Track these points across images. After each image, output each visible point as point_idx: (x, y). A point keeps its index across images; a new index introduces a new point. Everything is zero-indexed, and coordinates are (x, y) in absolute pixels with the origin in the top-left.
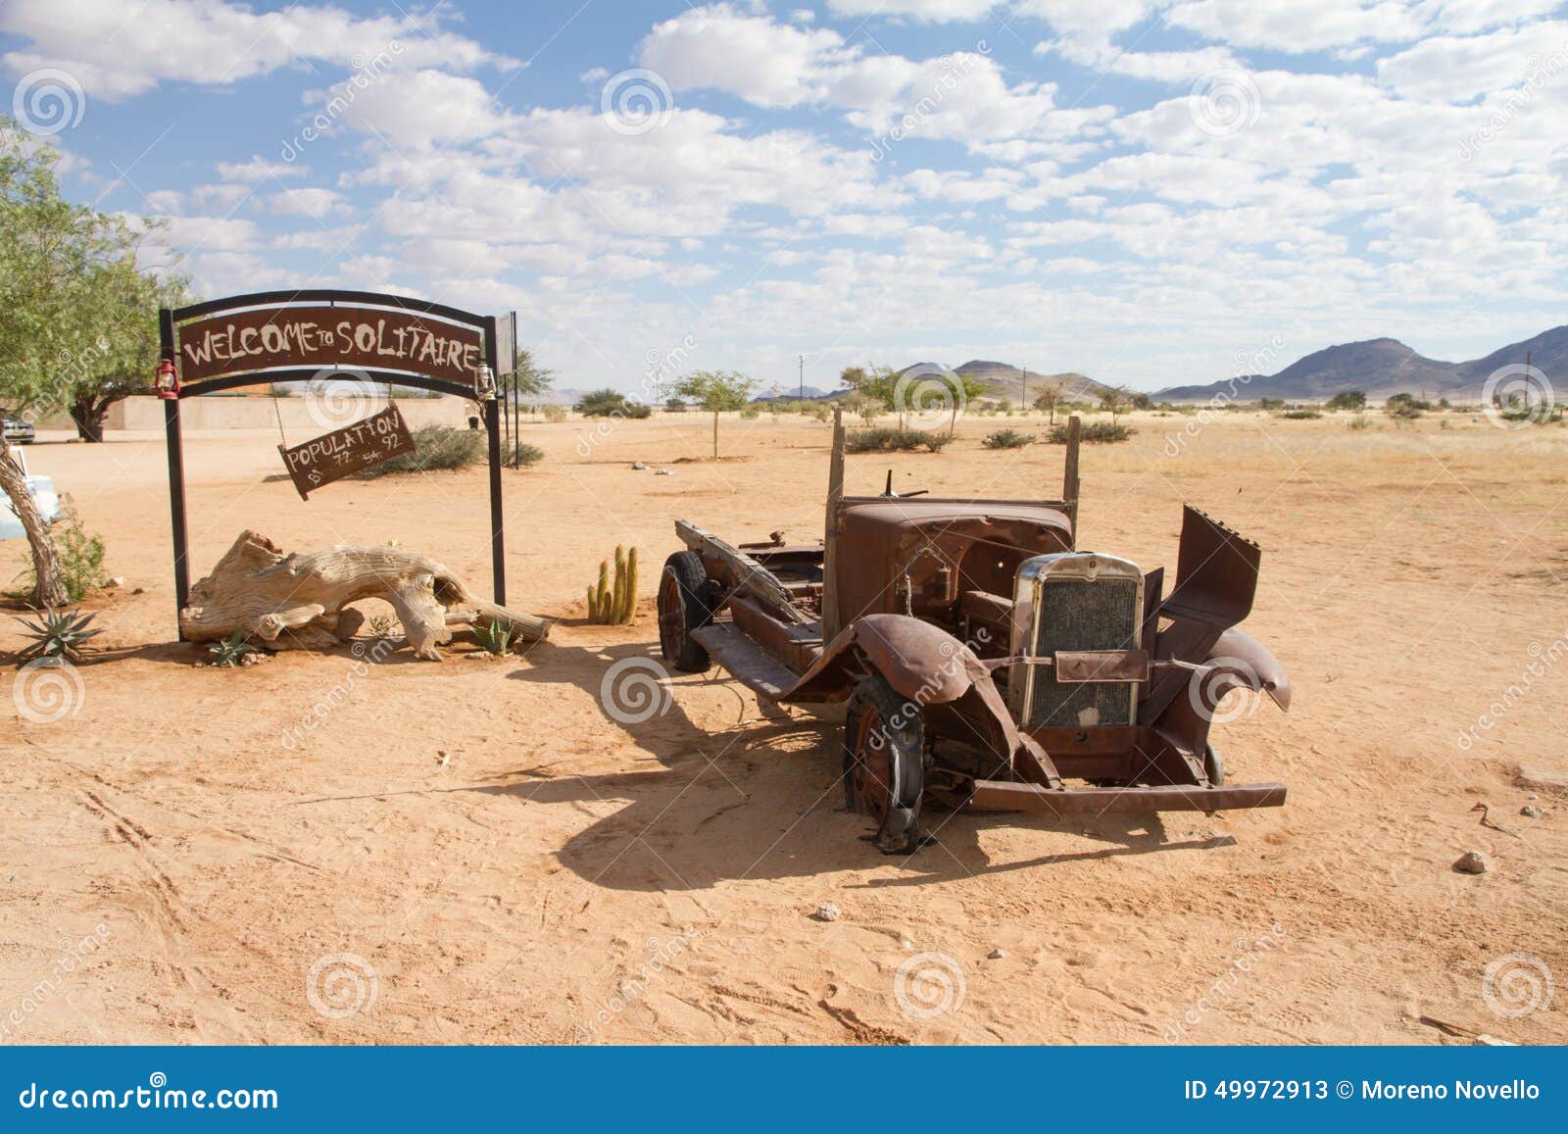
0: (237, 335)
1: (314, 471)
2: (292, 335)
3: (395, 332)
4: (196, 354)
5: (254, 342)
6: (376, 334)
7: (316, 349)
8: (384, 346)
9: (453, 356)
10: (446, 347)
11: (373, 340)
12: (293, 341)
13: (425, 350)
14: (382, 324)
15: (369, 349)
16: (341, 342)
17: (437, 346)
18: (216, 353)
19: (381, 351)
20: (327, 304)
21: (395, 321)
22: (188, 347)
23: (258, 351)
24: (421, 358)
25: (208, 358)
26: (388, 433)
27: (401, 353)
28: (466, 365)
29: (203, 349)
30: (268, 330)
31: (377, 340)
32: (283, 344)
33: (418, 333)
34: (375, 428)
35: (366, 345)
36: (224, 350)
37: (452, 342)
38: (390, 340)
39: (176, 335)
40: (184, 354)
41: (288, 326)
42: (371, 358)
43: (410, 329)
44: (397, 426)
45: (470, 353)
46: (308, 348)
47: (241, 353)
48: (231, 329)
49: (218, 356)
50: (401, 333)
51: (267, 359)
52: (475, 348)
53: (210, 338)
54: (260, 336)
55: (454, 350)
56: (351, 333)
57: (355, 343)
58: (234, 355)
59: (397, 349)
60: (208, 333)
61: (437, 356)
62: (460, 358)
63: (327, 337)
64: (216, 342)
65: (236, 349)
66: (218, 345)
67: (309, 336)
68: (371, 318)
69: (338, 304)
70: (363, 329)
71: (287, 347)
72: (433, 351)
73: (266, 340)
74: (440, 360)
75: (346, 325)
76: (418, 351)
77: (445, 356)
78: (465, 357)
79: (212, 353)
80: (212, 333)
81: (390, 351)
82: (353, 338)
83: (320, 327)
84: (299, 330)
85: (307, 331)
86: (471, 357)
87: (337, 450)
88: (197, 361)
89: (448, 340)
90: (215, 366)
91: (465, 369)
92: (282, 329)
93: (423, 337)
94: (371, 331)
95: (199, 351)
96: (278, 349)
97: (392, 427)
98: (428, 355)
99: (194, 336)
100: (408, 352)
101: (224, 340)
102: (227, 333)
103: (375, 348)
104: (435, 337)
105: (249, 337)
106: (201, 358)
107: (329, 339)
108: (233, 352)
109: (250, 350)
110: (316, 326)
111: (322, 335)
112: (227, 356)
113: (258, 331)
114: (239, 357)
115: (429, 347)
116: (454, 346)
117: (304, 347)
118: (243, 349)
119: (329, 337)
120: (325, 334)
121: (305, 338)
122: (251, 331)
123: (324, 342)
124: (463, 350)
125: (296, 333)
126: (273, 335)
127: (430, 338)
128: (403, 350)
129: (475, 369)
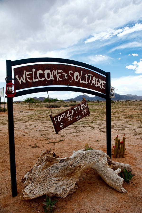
0: (36, 73)
1: (62, 124)
2: (55, 74)
3: (85, 75)
4: (20, 80)
5: (42, 76)
6: (80, 76)
7: (62, 80)
8: (82, 80)
9: (99, 84)
10: (98, 81)
12: (55, 76)
13: (93, 82)
14: (82, 72)
15: (77, 81)
16: (70, 78)
17: (96, 80)
18: (28, 79)
19: (81, 82)
20: (66, 64)
21: (85, 72)
22: (17, 76)
23: (43, 79)
24: (92, 84)
25: (24, 81)
26: (83, 110)
27: (86, 83)
28: (103, 87)
29: (23, 78)
30: (47, 72)
31: (80, 77)
32: (52, 77)
34: (80, 108)
36: (31, 78)
37: (100, 80)
38: (83, 78)
40: (15, 79)
41: (54, 71)
42: (78, 84)
43: (89, 75)
46: (60, 79)
47: (37, 80)
48: (34, 70)
49: (29, 81)
50: (87, 76)
51: (46, 82)
52: (105, 82)
53: (26, 73)
54: (44, 74)
55: (100, 82)
56: (73, 74)
57: (74, 78)
58: (34, 80)
59: (85, 81)
60: (25, 71)
62: (101, 85)
63: (66, 75)
64: (28, 75)
66: (29, 76)
67: (60, 75)
68: (79, 70)
69: (69, 64)
70: (76, 74)
71: (53, 78)
72: (95, 82)
73: (46, 75)
74: (96, 85)
75: (71, 72)
76: (91, 82)
77: (97, 84)
79: (26, 80)
80: (27, 71)
81: (83, 82)
82: (73, 77)
83: (64, 72)
84: (57, 72)
85: (59, 73)
86: (104, 85)
87: (69, 116)
88: (20, 82)
89: (98, 79)
90: (27, 84)
91: (102, 88)
92: (51, 72)
93: (92, 77)
95: (21, 78)
96: (50, 79)
97: (85, 107)
98: (93, 83)
99: (19, 72)
100: (88, 82)
101: (31, 74)
102: (32, 72)
103: (79, 80)
105: (40, 74)
106: (22, 81)
107: (66, 77)
108: (34, 79)
109: (40, 79)
110: (62, 71)
111: (64, 75)
112: (32, 81)
113: (44, 72)
114: (36, 82)
115: (94, 81)
116: (100, 81)
117: (58, 79)
118: (38, 78)
119: (66, 76)
120: (65, 74)
121: (59, 75)
122: (41, 72)
123: (65, 77)
124: (102, 82)
125: (56, 73)
126: (48, 74)
127: (94, 78)
128: (87, 82)
129: (105, 88)
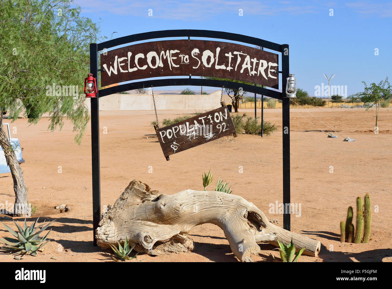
0: (133, 58)
1: (174, 143)
2: (165, 58)
3: (226, 55)
4: (109, 69)
5: (142, 62)
6: (215, 56)
7: (178, 66)
8: (219, 64)
9: (261, 70)
10: (257, 64)
11: (212, 60)
12: (165, 61)
13: (244, 66)
14: (218, 50)
15: (210, 66)
16: (193, 62)
17: (252, 63)
18: (121, 69)
19: (217, 67)
21: (227, 48)
22: (105, 66)
23: (145, 67)
24: (242, 71)
25: (116, 72)
26: (221, 122)
27: (229, 68)
28: (270, 75)
29: (113, 67)
30: (151, 55)
31: (215, 60)
32: (160, 64)
33: (239, 54)
34: (213, 118)
35: (208, 64)
36: (125, 68)
37: (261, 61)
38: (223, 60)
39: (99, 59)
40: (102, 69)
41: (163, 52)
42: (211, 72)
43: (235, 53)
44: (226, 118)
45: (272, 68)
46: (174, 65)
47: (135, 69)
48: (130, 54)
49: (122, 71)
50: (230, 55)
51: (149, 72)
52: (275, 65)
53: (118, 60)
54: (146, 58)
55: (262, 66)
56: (200, 56)
57: (202, 63)
58: (131, 70)
59: (227, 66)
60: (116, 57)
61: (252, 69)
62: (266, 71)
63: (185, 59)
64: (121, 62)
65: (132, 67)
66: (122, 64)
67: (175, 58)
70: (207, 53)
71: (162, 65)
72: (249, 66)
73: (149, 61)
74: (254, 72)
75: (197, 51)
76: (240, 67)
77: (256, 70)
78: (269, 70)
79: (118, 70)
80: (119, 57)
81: (223, 67)
82: (201, 59)
83: (181, 53)
84: (169, 55)
85: (173, 55)
86: (273, 71)
88: (109, 74)
89: (258, 59)
90: (120, 77)
91: (269, 78)
92: (159, 54)
93: (243, 58)
94: (212, 55)
95: (111, 68)
96: (156, 66)
97: (224, 119)
98: (246, 69)
99: (109, 60)
100: (234, 67)
101: (125, 61)
102: (127, 57)
103: (214, 65)
104: (251, 59)
105: (140, 59)
106: (112, 72)
107: (186, 60)
108: (130, 68)
109: (140, 67)
110: (179, 52)
111: (182, 58)
112: (127, 71)
113: (145, 55)
114: (134, 72)
115: (247, 64)
116: (262, 63)
117: (172, 65)
118: (136, 66)
119: (187, 59)
120: (184, 57)
121: (172, 59)
122: (141, 56)
123: (183, 62)
124: (268, 66)
125: (167, 56)
126: (154, 58)
127: (248, 58)
128: (231, 66)
129: (276, 78)
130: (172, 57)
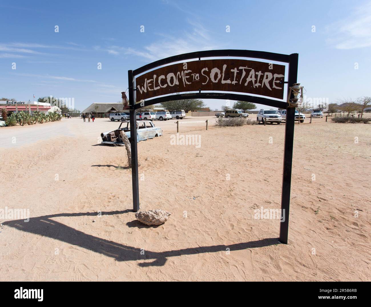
0: (157, 79)
2: (180, 77)
3: (232, 70)
5: (164, 82)
6: (221, 73)
7: (191, 83)
8: (224, 79)
9: (266, 81)
10: (262, 77)
11: (219, 76)
12: (180, 80)
13: (248, 79)
14: (225, 66)
15: (217, 81)
16: (203, 79)
17: (256, 76)
18: (149, 88)
19: (223, 82)
20: (197, 59)
21: (232, 64)
22: (139, 87)
23: (165, 86)
24: (246, 84)
25: (145, 91)
27: (234, 82)
28: (274, 86)
29: (144, 87)
30: (171, 75)
31: (222, 76)
32: (176, 82)
33: (245, 69)
35: (215, 79)
36: (152, 87)
37: (266, 73)
38: (229, 75)
39: (134, 81)
40: (137, 90)
41: (179, 73)
42: (219, 86)
43: (240, 68)
45: (277, 79)
46: (187, 83)
47: (158, 88)
48: (155, 76)
49: (150, 90)
50: (235, 71)
51: (168, 90)
52: (280, 76)
53: (147, 81)
54: (166, 78)
55: (267, 78)
56: (208, 73)
57: (210, 79)
58: (155, 89)
59: (232, 80)
60: (146, 79)
61: (256, 82)
62: (271, 83)
63: (196, 76)
64: (149, 83)
66: (150, 85)
67: (188, 77)
68: (218, 64)
69: (202, 59)
70: (215, 70)
71: (177, 83)
72: (253, 79)
73: (168, 80)
74: (258, 85)
75: (207, 69)
76: (244, 80)
77: (261, 82)
78: (274, 81)
79: (147, 89)
80: (148, 79)
81: (229, 82)
82: (209, 77)
83: (193, 72)
84: (183, 74)
85: (187, 74)
86: (278, 82)
88: (141, 92)
89: (263, 72)
90: (148, 94)
91: (274, 89)
92: (176, 75)
93: (248, 72)
94: (219, 71)
95: (142, 88)
96: (174, 85)
98: (251, 82)
99: (140, 81)
100: (239, 81)
101: (152, 82)
102: (153, 79)
103: (220, 80)
104: (255, 72)
105: (162, 79)
106: (143, 91)
107: (197, 78)
108: (155, 87)
109: (162, 86)
110: (191, 71)
111: (194, 76)
112: (153, 90)
113: (166, 77)
114: (158, 90)
115: (251, 77)
116: (267, 76)
117: (185, 83)
118: (159, 86)
119: (197, 76)
120: (195, 75)
121: (186, 78)
122: (163, 77)
123: (195, 79)
124: (273, 78)
125: (182, 76)
126: (172, 78)
127: (252, 72)
128: (236, 80)
129: (281, 88)
130: (186, 76)
